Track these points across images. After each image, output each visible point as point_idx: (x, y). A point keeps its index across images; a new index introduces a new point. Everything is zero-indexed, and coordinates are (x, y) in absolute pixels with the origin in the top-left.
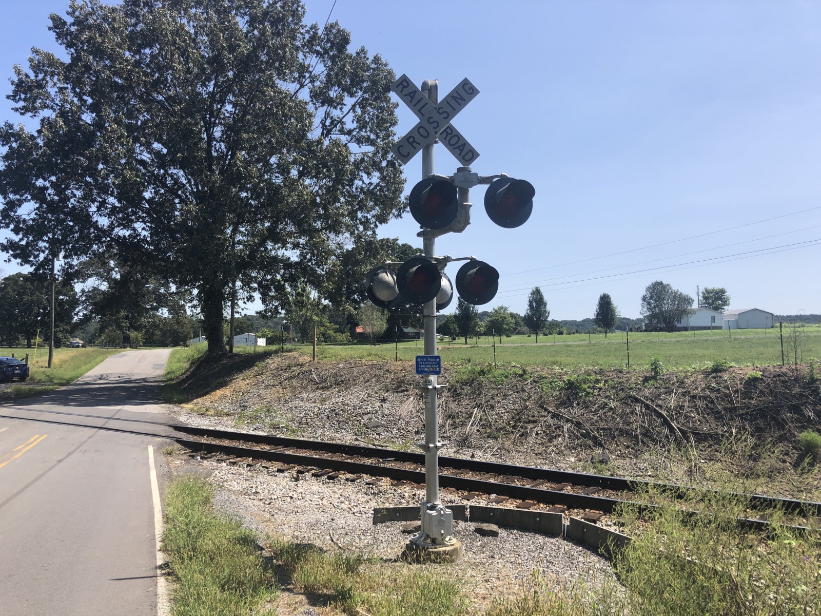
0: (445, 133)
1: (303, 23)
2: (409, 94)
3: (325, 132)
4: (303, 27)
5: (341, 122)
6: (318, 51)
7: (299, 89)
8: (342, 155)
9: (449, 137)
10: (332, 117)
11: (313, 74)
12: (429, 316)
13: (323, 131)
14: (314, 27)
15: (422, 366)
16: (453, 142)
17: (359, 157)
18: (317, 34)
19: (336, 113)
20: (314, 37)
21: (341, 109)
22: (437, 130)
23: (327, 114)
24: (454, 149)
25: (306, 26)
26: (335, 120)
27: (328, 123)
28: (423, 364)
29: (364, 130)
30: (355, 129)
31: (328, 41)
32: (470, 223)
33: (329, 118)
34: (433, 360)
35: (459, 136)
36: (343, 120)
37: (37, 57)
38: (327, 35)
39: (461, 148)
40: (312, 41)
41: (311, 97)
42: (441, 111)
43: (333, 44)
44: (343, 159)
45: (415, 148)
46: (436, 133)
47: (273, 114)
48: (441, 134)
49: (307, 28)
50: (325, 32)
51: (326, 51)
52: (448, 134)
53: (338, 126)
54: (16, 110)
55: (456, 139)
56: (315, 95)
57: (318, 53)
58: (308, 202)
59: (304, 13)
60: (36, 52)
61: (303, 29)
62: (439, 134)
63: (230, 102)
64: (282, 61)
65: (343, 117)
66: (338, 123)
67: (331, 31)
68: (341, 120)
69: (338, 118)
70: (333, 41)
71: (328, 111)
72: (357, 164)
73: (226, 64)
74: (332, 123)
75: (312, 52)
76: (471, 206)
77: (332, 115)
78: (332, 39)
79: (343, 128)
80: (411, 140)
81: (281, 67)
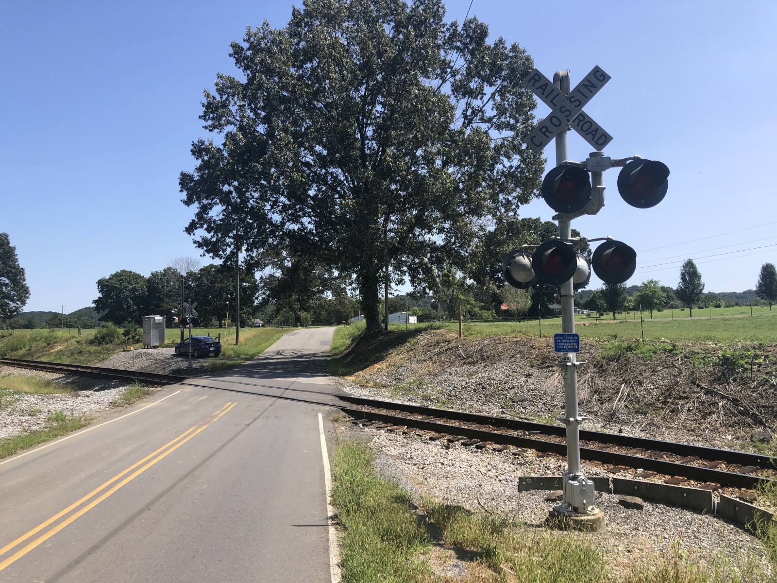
0: (577, 121)
1: (443, 22)
2: (541, 87)
3: (466, 121)
4: (444, 26)
5: (481, 111)
6: (458, 46)
7: (442, 84)
8: (482, 142)
9: (581, 123)
10: (473, 107)
11: (454, 69)
12: (566, 296)
13: (464, 121)
14: (454, 25)
15: (560, 344)
16: (585, 128)
17: (499, 142)
18: (457, 30)
19: (476, 103)
20: (454, 34)
21: (481, 98)
22: (569, 118)
23: (468, 105)
24: (587, 134)
25: (447, 24)
26: (476, 110)
27: (469, 113)
28: (561, 342)
29: (503, 117)
30: (495, 116)
31: (468, 36)
32: (604, 205)
33: (470, 109)
34: (572, 338)
35: (591, 122)
36: (483, 109)
37: (222, 82)
38: (467, 30)
39: (594, 133)
40: (452, 37)
41: (452, 91)
42: (572, 100)
43: (472, 38)
44: (483, 147)
45: (548, 137)
46: (568, 121)
47: (418, 110)
48: (573, 121)
49: (447, 27)
50: (465, 28)
51: (466, 46)
52: (580, 121)
53: (478, 115)
54: (206, 127)
55: (588, 125)
56: (456, 88)
57: (458, 48)
58: (451, 189)
59: (444, 12)
60: (221, 77)
61: (443, 28)
62: (571, 122)
63: (380, 103)
64: (425, 60)
65: (484, 106)
66: (479, 113)
67: (469, 27)
68: (481, 109)
69: (478, 107)
70: (472, 36)
71: (469, 102)
72: (498, 149)
73: (375, 69)
74: (473, 113)
75: (453, 48)
76: (604, 188)
77: (473, 105)
78: (471, 34)
79: (483, 116)
80: (544, 130)
81: (425, 66)
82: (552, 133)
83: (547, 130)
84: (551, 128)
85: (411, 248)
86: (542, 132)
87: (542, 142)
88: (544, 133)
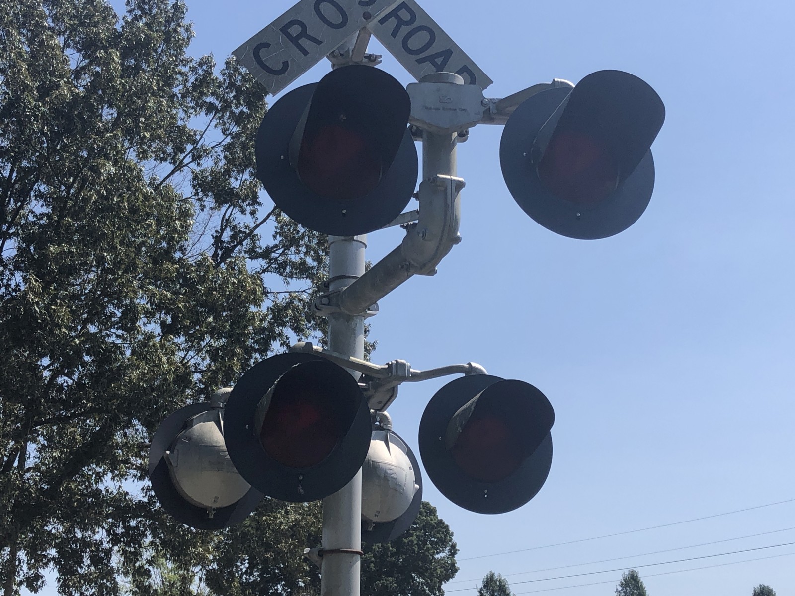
0: (393, 22)
1: (185, 56)
3: (220, 253)
4: (186, 62)
5: (251, 235)
6: (211, 104)
7: (173, 173)
8: (244, 288)
9: (405, 30)
10: (235, 227)
11: (199, 146)
12: (338, 551)
13: (216, 251)
14: (206, 62)
16: (415, 44)
17: (282, 300)
18: (211, 74)
19: (243, 220)
20: (204, 82)
21: (253, 213)
22: (369, 9)
23: (226, 222)
24: (420, 61)
25: (191, 60)
26: (240, 232)
27: (227, 235)
29: (293, 249)
30: (276, 246)
31: (231, 85)
32: (457, 240)
33: (228, 229)
35: (432, 31)
36: (256, 232)
38: (230, 76)
39: (439, 61)
40: (201, 86)
41: (194, 187)
43: (239, 91)
44: (246, 297)
45: (305, 53)
46: (367, 17)
48: (382, 21)
49: (193, 64)
50: (226, 71)
51: (226, 106)
52: (401, 23)
53: (244, 243)
55: (424, 36)
56: (202, 184)
57: (210, 108)
59: (188, 38)
61: (185, 65)
62: (375, 21)
63: (40, 196)
64: (139, 116)
65: (257, 227)
66: (246, 238)
67: (236, 69)
68: (252, 232)
69: (246, 228)
70: (241, 87)
71: (227, 216)
72: (278, 313)
73: (29, 117)
74: (233, 238)
75: (200, 105)
76: (460, 185)
77: (236, 222)
78: (239, 83)
79: (254, 246)
80: (295, 30)
81: (137, 126)
82: (319, 43)
83: (304, 34)
84: (315, 27)
85: (69, 501)
86: (288, 35)
87: (286, 64)
88: (295, 40)
